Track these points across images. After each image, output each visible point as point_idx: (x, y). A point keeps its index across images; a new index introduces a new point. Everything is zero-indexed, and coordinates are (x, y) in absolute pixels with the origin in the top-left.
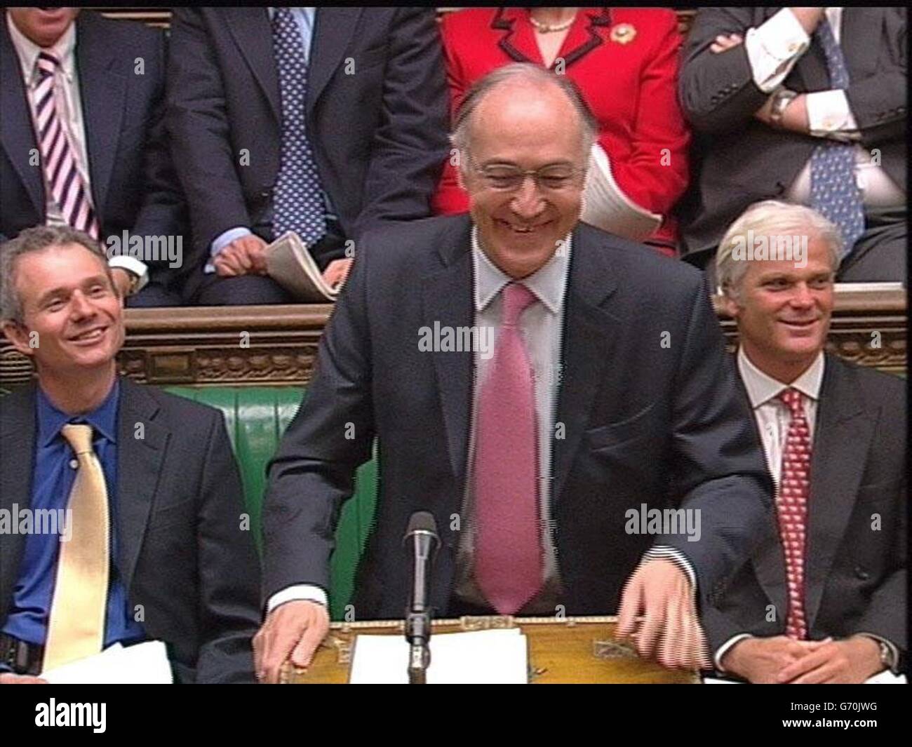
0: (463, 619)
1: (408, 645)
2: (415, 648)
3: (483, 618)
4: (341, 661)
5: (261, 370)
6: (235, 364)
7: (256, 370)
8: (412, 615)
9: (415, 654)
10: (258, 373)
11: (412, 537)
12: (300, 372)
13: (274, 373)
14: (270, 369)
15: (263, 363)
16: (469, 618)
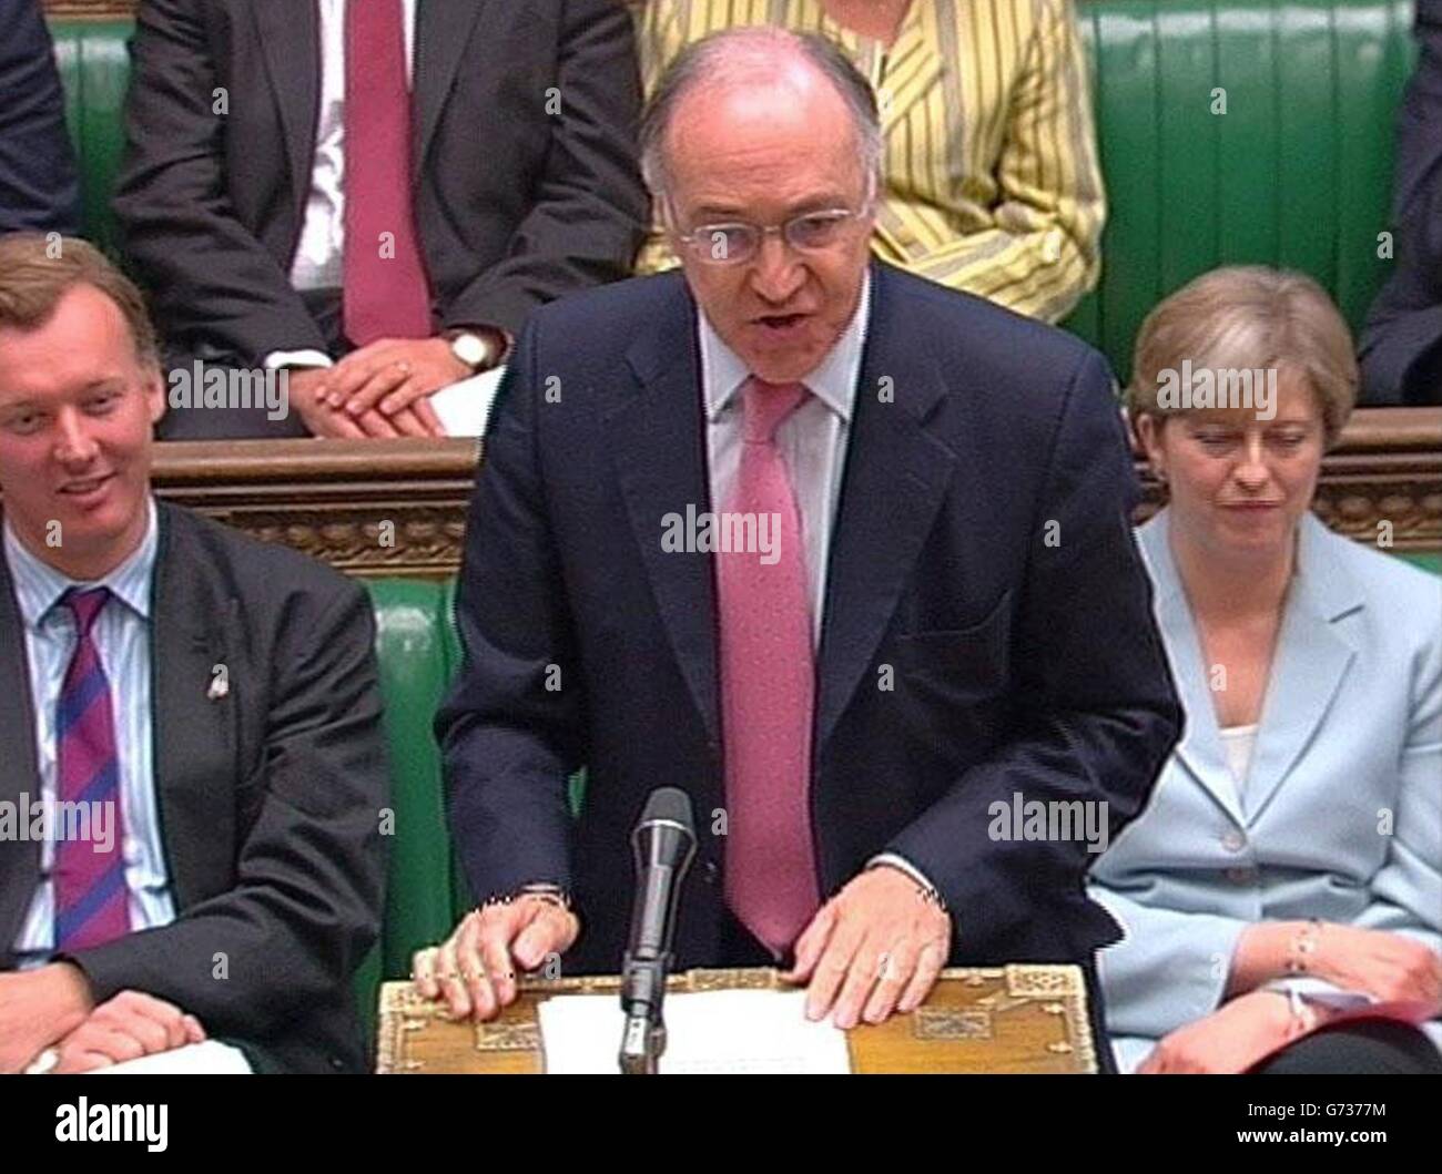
0: (691, 974)
1: (623, 1015)
2: (633, 1021)
3: (725, 971)
4: (481, 1046)
5: (344, 548)
6: (298, 539)
7: (333, 548)
8: (635, 964)
9: (632, 1030)
10: (339, 553)
11: (649, 830)
12: (411, 551)
13: (366, 553)
14: (358, 547)
15: (345, 536)
16: (701, 971)
